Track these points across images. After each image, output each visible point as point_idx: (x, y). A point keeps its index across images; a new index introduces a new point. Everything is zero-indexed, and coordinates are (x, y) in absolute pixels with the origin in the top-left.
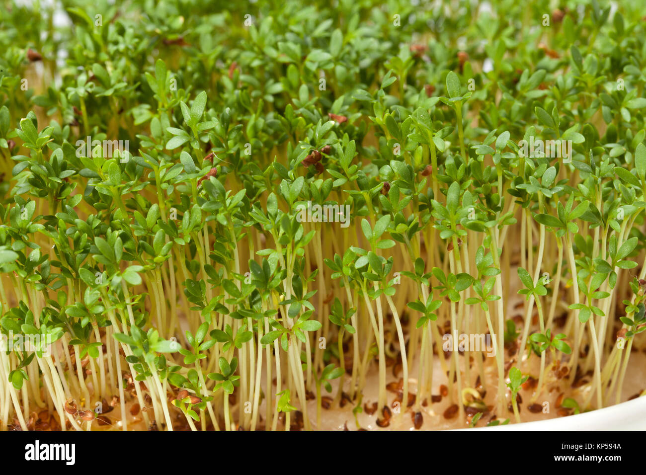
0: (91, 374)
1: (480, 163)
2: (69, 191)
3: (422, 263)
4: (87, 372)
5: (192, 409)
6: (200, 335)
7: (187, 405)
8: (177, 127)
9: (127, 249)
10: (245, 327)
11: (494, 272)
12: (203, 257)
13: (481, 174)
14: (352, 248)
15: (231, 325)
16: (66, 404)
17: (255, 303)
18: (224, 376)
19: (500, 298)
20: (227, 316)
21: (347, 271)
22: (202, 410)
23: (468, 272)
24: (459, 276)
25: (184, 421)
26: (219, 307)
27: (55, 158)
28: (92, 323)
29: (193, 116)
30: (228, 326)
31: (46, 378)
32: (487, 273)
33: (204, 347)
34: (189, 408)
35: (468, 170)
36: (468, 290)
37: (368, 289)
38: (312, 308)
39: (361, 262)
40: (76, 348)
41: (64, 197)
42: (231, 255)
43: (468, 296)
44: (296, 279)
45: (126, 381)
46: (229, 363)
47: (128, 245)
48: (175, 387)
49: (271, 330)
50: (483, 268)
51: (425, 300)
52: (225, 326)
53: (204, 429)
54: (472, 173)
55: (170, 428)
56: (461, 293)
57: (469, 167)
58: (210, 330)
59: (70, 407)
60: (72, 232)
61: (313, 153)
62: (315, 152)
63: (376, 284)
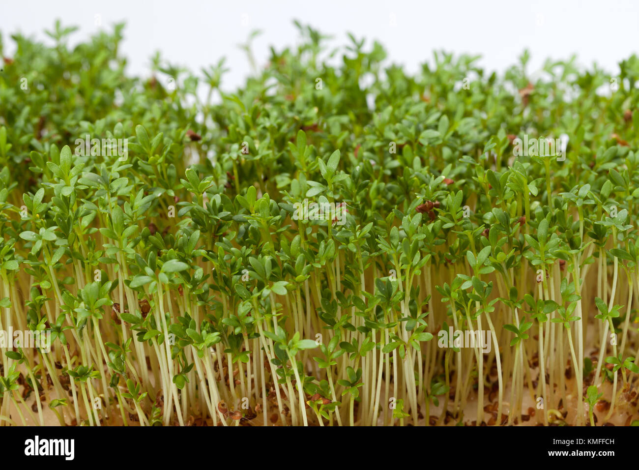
0: (240, 383)
1: (563, 211)
2: (225, 229)
3: (514, 293)
4: (236, 382)
5: (323, 409)
6: (331, 346)
7: (319, 406)
8: (314, 180)
9: (274, 273)
10: (368, 339)
11: (575, 298)
12: (336, 284)
13: (565, 222)
14: (459, 275)
15: (356, 338)
16: (219, 404)
17: (378, 318)
18: (350, 380)
19: (580, 319)
20: (353, 333)
21: (455, 295)
22: (331, 412)
23: (553, 299)
24: (546, 302)
25: (316, 420)
26: (348, 326)
27: (214, 202)
28: (243, 334)
29: (328, 171)
30: (354, 339)
31: (203, 385)
32: (570, 299)
33: (334, 355)
34: (321, 410)
35: (554, 220)
36: (554, 313)
37: (471, 316)
38: (425, 324)
39: (467, 285)
40: (229, 356)
41: (221, 233)
42: (359, 280)
43: (553, 317)
44: (411, 303)
45: (268, 390)
46: (356, 372)
47: (276, 270)
48: (309, 395)
49: (390, 341)
50: (566, 296)
51: (517, 325)
52: (352, 339)
53: (331, 424)
54: (557, 221)
55: (306, 424)
56: (548, 315)
57: (555, 216)
58: (340, 342)
59: (222, 407)
60: (229, 258)
61: (427, 202)
62: (428, 202)
63: (478, 303)
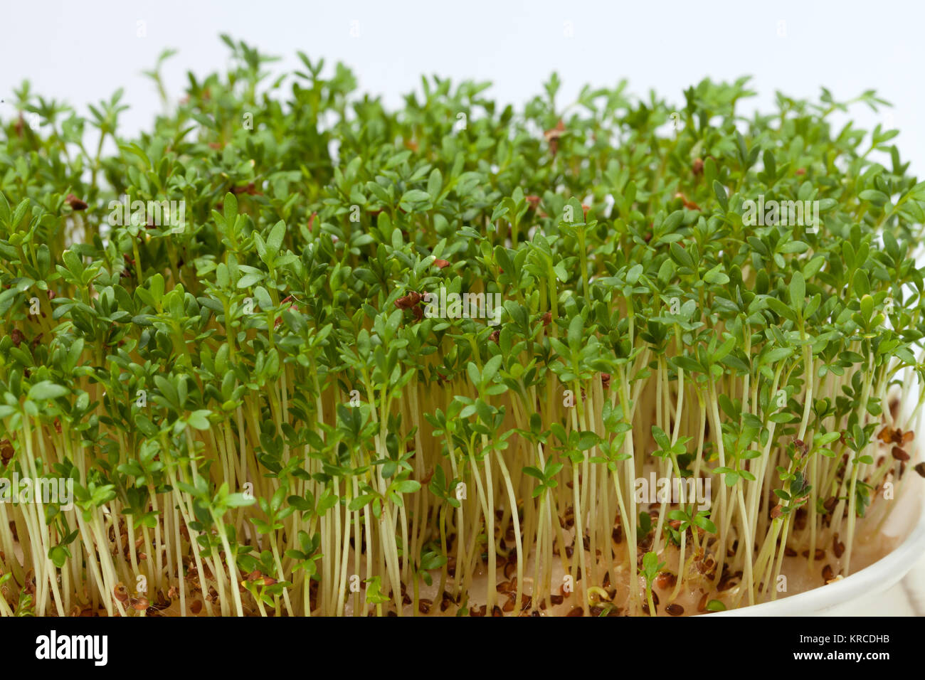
0: (146, 558)
1: (606, 303)
2: (120, 336)
3: (536, 422)
4: (141, 556)
5: (266, 593)
6: (276, 502)
7: (259, 589)
8: (249, 264)
9: (191, 398)
10: (328, 491)
11: (623, 427)
12: (281, 415)
13: (608, 319)
14: (457, 398)
15: (312, 491)
16: (115, 589)
17: (343, 460)
18: (305, 553)
19: (630, 457)
20: (307, 482)
21: (451, 426)
22: (277, 596)
23: (593, 430)
24: (582, 434)
25: (256, 609)
26: (300, 473)
27: (105, 297)
28: (148, 486)
29: (269, 250)
30: (309, 492)
31: (92, 561)
32: (617, 430)
33: (280, 515)
34: (262, 594)
35: (592, 316)
36: (594, 449)
37: (475, 455)
38: (409, 468)
39: (468, 412)
40: (129, 519)
41: (115, 342)
42: (314, 407)
43: (594, 454)
44: (390, 438)
45: (186, 567)
46: (311, 537)
47: (194, 394)
48: (246, 573)
49: (360, 493)
50: (611, 425)
51: (542, 466)
52: (306, 491)
53: (278, 614)
54: (597, 318)
55: (240, 614)
56: (586, 453)
57: (594, 310)
58: (288, 496)
59: (120, 592)
60: (126, 377)
61: (410, 294)
62: (412, 293)
63: (484, 438)
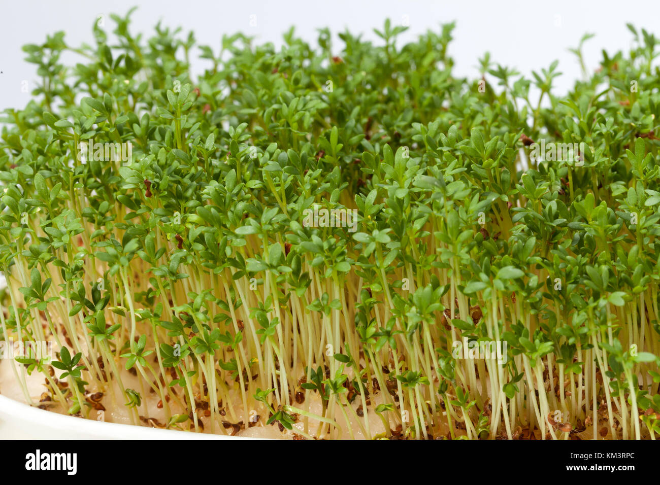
0: (571, 395)
2: (560, 237)
4: (567, 393)
5: (657, 424)
7: (652, 421)
9: (610, 283)
16: (549, 416)
25: (649, 435)
27: (550, 209)
28: (577, 344)
31: (532, 395)
34: (653, 425)
40: (561, 367)
41: (556, 241)
45: (598, 403)
47: (612, 280)
48: (643, 410)
55: (638, 438)
59: (551, 418)
60: (564, 266)
